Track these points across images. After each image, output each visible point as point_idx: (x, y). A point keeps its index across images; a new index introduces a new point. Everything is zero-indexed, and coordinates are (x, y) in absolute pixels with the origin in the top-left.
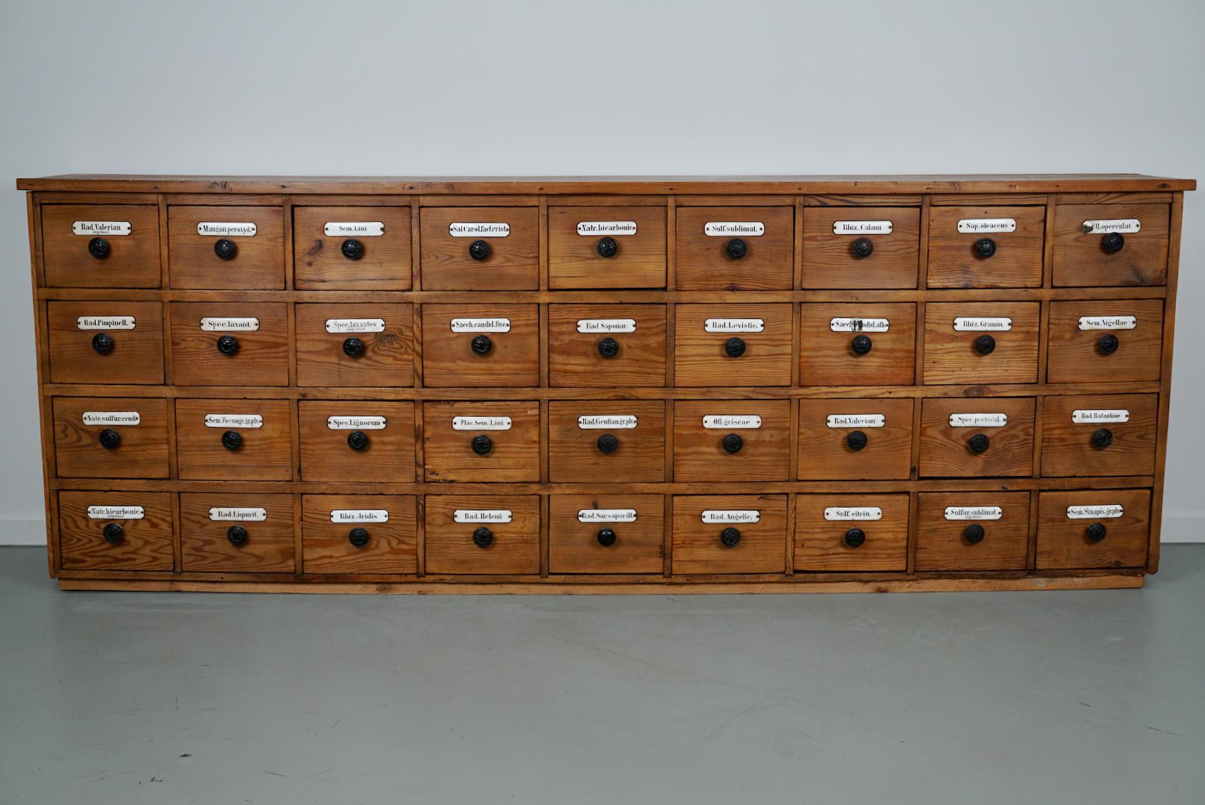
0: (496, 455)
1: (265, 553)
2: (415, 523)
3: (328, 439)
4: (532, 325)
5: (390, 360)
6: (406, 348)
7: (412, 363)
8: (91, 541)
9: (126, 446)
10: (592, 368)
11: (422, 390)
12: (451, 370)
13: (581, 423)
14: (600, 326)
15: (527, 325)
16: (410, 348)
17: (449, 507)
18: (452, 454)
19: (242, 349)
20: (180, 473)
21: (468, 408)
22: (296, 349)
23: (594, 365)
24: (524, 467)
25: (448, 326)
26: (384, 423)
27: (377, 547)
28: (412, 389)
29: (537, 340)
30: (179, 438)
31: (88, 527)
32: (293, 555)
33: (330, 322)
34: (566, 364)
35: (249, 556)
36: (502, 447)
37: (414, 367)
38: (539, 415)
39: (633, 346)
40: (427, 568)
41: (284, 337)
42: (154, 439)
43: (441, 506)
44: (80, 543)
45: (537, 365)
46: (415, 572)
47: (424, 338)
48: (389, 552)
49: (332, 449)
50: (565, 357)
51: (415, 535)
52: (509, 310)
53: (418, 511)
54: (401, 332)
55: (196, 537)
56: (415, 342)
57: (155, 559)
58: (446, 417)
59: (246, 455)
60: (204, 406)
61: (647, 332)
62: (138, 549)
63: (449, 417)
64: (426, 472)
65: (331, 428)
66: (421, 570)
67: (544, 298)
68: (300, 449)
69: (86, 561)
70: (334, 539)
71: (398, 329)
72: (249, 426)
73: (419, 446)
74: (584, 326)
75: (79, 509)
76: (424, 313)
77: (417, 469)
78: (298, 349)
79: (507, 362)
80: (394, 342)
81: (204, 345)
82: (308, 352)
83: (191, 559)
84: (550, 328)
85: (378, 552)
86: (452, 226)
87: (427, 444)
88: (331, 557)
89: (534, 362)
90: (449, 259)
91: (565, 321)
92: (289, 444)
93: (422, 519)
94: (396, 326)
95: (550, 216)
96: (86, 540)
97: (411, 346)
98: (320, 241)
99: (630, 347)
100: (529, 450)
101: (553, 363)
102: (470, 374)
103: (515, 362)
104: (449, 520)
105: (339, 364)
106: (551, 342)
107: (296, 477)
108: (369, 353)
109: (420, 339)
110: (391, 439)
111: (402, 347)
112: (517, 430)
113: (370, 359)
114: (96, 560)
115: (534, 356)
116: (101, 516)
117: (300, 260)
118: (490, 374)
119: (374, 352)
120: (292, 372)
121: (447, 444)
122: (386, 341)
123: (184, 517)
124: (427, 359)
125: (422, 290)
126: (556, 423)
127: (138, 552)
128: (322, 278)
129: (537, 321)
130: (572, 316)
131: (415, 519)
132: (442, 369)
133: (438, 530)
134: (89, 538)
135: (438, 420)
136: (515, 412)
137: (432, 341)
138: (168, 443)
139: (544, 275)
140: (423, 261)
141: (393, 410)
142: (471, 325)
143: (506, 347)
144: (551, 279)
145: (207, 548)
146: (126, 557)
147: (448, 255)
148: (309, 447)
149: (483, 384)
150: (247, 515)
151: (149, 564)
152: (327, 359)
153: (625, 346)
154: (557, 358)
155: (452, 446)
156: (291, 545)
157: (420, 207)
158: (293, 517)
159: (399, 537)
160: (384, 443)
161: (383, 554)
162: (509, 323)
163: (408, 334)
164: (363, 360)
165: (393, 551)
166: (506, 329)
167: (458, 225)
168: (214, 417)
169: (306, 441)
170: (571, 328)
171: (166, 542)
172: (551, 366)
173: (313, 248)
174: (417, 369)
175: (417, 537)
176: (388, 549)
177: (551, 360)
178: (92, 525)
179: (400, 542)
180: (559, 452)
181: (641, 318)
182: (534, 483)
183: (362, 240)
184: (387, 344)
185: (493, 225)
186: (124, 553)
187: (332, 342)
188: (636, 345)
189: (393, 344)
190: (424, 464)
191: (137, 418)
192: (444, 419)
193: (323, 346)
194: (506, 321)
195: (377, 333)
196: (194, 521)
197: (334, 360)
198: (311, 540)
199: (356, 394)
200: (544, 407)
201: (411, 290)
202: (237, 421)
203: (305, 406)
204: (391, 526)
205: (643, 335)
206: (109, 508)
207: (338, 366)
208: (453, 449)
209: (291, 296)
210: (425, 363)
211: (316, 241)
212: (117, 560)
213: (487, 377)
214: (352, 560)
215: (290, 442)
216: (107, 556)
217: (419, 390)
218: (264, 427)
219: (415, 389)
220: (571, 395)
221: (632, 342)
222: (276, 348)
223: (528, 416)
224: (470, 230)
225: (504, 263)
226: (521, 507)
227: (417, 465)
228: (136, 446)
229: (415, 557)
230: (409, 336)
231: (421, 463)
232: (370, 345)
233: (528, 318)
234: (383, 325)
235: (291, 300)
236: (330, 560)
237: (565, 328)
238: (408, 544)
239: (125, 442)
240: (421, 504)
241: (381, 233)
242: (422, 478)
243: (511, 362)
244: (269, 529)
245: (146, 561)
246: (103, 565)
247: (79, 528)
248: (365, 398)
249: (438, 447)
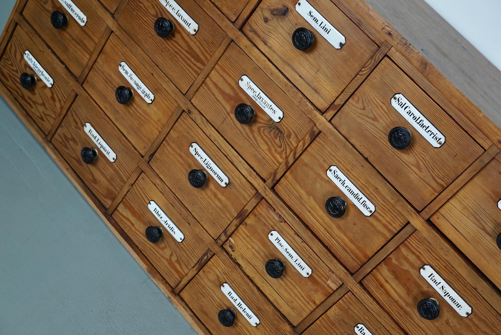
0: (280, 281)
1: (100, 181)
2: (196, 262)
3: (183, 155)
4: (389, 230)
5: (264, 147)
6: (283, 151)
7: (278, 165)
8: (17, 72)
9: (68, 33)
10: (403, 304)
11: (269, 190)
12: (301, 198)
13: (358, 327)
14: (440, 286)
15: (385, 226)
16: (286, 153)
17: (225, 276)
18: (253, 250)
19: (174, 39)
20: (85, 83)
21: (289, 234)
22: (208, 74)
23: (408, 304)
24: (293, 308)
25: (326, 167)
26: (226, 183)
27: (163, 249)
28: (262, 182)
29: (383, 244)
30: (98, 59)
31: (20, 62)
32: (113, 199)
33: (245, 78)
34: (387, 282)
35: (90, 172)
36: (289, 281)
37: (277, 169)
38: (335, 291)
39: (452, 325)
40: (181, 292)
41: (206, 58)
42: (84, 45)
43: (220, 270)
44: (10, 67)
45: (365, 260)
46: (173, 287)
47: (302, 157)
48: (167, 259)
49: (181, 164)
50: (392, 277)
51: (190, 269)
52: (383, 203)
53: (202, 258)
54: (289, 136)
55: (70, 131)
56: (292, 153)
57: (42, 119)
58: (269, 224)
59: (129, 112)
60: (126, 54)
61: (473, 328)
62: (37, 103)
63: (272, 226)
64: (228, 241)
65: (190, 151)
66: (177, 290)
67: (417, 222)
68: (162, 142)
69: (8, 81)
70: (142, 217)
71: (289, 131)
72: (142, 95)
73: (236, 222)
74: (427, 272)
75: (22, 46)
76: (317, 139)
77: (223, 234)
78: (210, 75)
79: (345, 235)
80: (278, 138)
81: (153, 12)
82: (215, 85)
83: (59, 139)
84: (401, 246)
85: (161, 252)
86: (397, 96)
87: (242, 227)
88: (133, 225)
89: (365, 256)
90: (371, 118)
91: (418, 254)
92: (158, 133)
93: (202, 265)
94: (289, 128)
95: (488, 167)
96: (15, 69)
97: (288, 154)
98: (287, 9)
99: (447, 323)
100: (306, 303)
101: (378, 271)
102: (312, 215)
103: (352, 241)
104: (217, 283)
105: (229, 114)
106: (391, 256)
107: (147, 158)
108: (255, 128)
109: (297, 156)
110: (223, 198)
111: (280, 147)
112: (310, 284)
113: (252, 131)
114: (14, 86)
115: (370, 253)
116: (29, 63)
117: (262, 9)
118: (326, 229)
119: (259, 131)
120: (194, 88)
121: (255, 241)
122: (273, 130)
123: (71, 111)
124: (291, 173)
125: (330, 121)
126: (341, 308)
127: (36, 105)
128: (266, 38)
129: (396, 232)
130: (426, 257)
131: (198, 260)
132: (295, 190)
133: (206, 280)
134: (17, 69)
135: (263, 219)
136: (318, 271)
137: (306, 165)
138: (90, 56)
139: (435, 206)
140: (350, 100)
141: (239, 182)
142: (343, 184)
143: (355, 224)
144: (438, 213)
145: (71, 143)
146: (29, 101)
147: (374, 116)
148: (168, 147)
149: (314, 230)
150: (104, 149)
151: (37, 118)
152: (223, 102)
153: (445, 318)
154: (384, 270)
155: (258, 245)
156: (116, 193)
157: (386, 55)
158: (129, 178)
159: (179, 258)
160: (215, 196)
161: (163, 257)
162: (373, 211)
163: (293, 142)
164: (246, 128)
165: (170, 261)
166: (367, 214)
167: (404, 100)
168: (127, 68)
169: (169, 142)
170: (418, 263)
171: (53, 116)
172: (375, 271)
173: (277, 10)
174: (277, 173)
175: (190, 270)
176: (168, 257)
177: (379, 267)
178: (23, 63)
179: (178, 261)
180: (324, 326)
181: (479, 314)
182: (290, 324)
183: (319, 39)
184: (272, 133)
185: (432, 128)
186: (29, 98)
187: (237, 94)
188: (455, 326)
189: (276, 138)
190: (230, 236)
191: (84, 22)
192: (268, 225)
193: (228, 90)
194: (372, 208)
195: (271, 119)
196: (75, 120)
197: (228, 109)
198: (129, 202)
199: (223, 146)
200: (342, 291)
201: (322, 113)
202: (137, 85)
203: (186, 119)
204: (180, 247)
205: (468, 327)
206: (37, 63)
207: (227, 114)
208: (256, 248)
209: (233, 33)
210: (288, 174)
211: (284, 6)
212: (23, 97)
213: (322, 229)
214: (143, 240)
215: (160, 132)
216: (20, 89)
217: (267, 188)
218: (152, 106)
219: (264, 185)
220: (370, 305)
221: (453, 322)
222: (196, 60)
223: (326, 283)
224: (409, 113)
225: (412, 165)
226: (269, 327)
227: (225, 232)
228: (73, 39)
229: (180, 280)
230: (292, 145)
231: (229, 233)
232: (260, 123)
233: (392, 223)
234: (280, 118)
235: (231, 35)
236: (131, 226)
237: (412, 258)
238: (182, 268)
239: (69, 30)
240: (208, 256)
241: (338, 47)
242: (221, 243)
243: (348, 237)
244: (111, 170)
245: (37, 115)
246: (15, 93)
247: (16, 57)
248: (226, 155)
249: (248, 236)
